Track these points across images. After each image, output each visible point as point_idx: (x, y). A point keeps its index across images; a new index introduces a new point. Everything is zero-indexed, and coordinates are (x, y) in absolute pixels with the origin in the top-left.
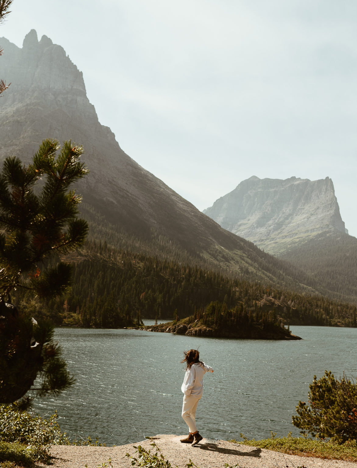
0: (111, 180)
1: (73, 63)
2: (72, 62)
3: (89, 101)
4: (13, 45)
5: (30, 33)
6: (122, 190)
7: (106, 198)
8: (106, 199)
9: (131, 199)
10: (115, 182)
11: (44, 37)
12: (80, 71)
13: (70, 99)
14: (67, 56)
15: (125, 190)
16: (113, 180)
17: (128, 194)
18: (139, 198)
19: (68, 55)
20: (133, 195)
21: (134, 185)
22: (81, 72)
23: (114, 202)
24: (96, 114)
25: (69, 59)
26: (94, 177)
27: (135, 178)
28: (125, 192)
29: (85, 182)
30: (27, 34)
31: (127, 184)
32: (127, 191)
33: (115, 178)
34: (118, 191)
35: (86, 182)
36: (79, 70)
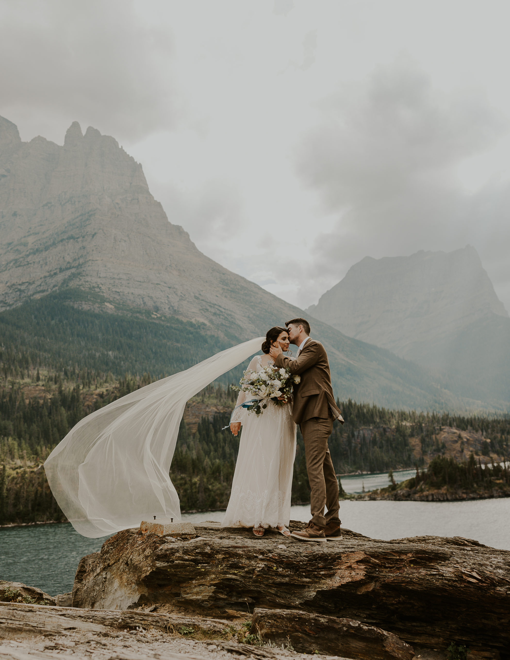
0: (197, 295)
1: (129, 155)
2: (128, 153)
3: (153, 198)
4: (52, 143)
5: (72, 126)
6: (213, 306)
7: (194, 319)
8: (196, 320)
9: (226, 315)
10: (202, 296)
11: (90, 129)
12: (138, 163)
13: (130, 199)
14: (120, 147)
15: (216, 304)
16: (200, 295)
17: (220, 309)
18: (234, 313)
19: (122, 147)
20: (227, 310)
21: (226, 297)
22: (140, 164)
23: (206, 322)
24: (165, 212)
25: (124, 150)
26: (177, 294)
27: (225, 287)
28: (217, 307)
29: (165, 303)
30: (68, 128)
31: (217, 296)
32: (220, 306)
33: (202, 291)
34: (208, 308)
35: (167, 302)
36: (136, 162)
